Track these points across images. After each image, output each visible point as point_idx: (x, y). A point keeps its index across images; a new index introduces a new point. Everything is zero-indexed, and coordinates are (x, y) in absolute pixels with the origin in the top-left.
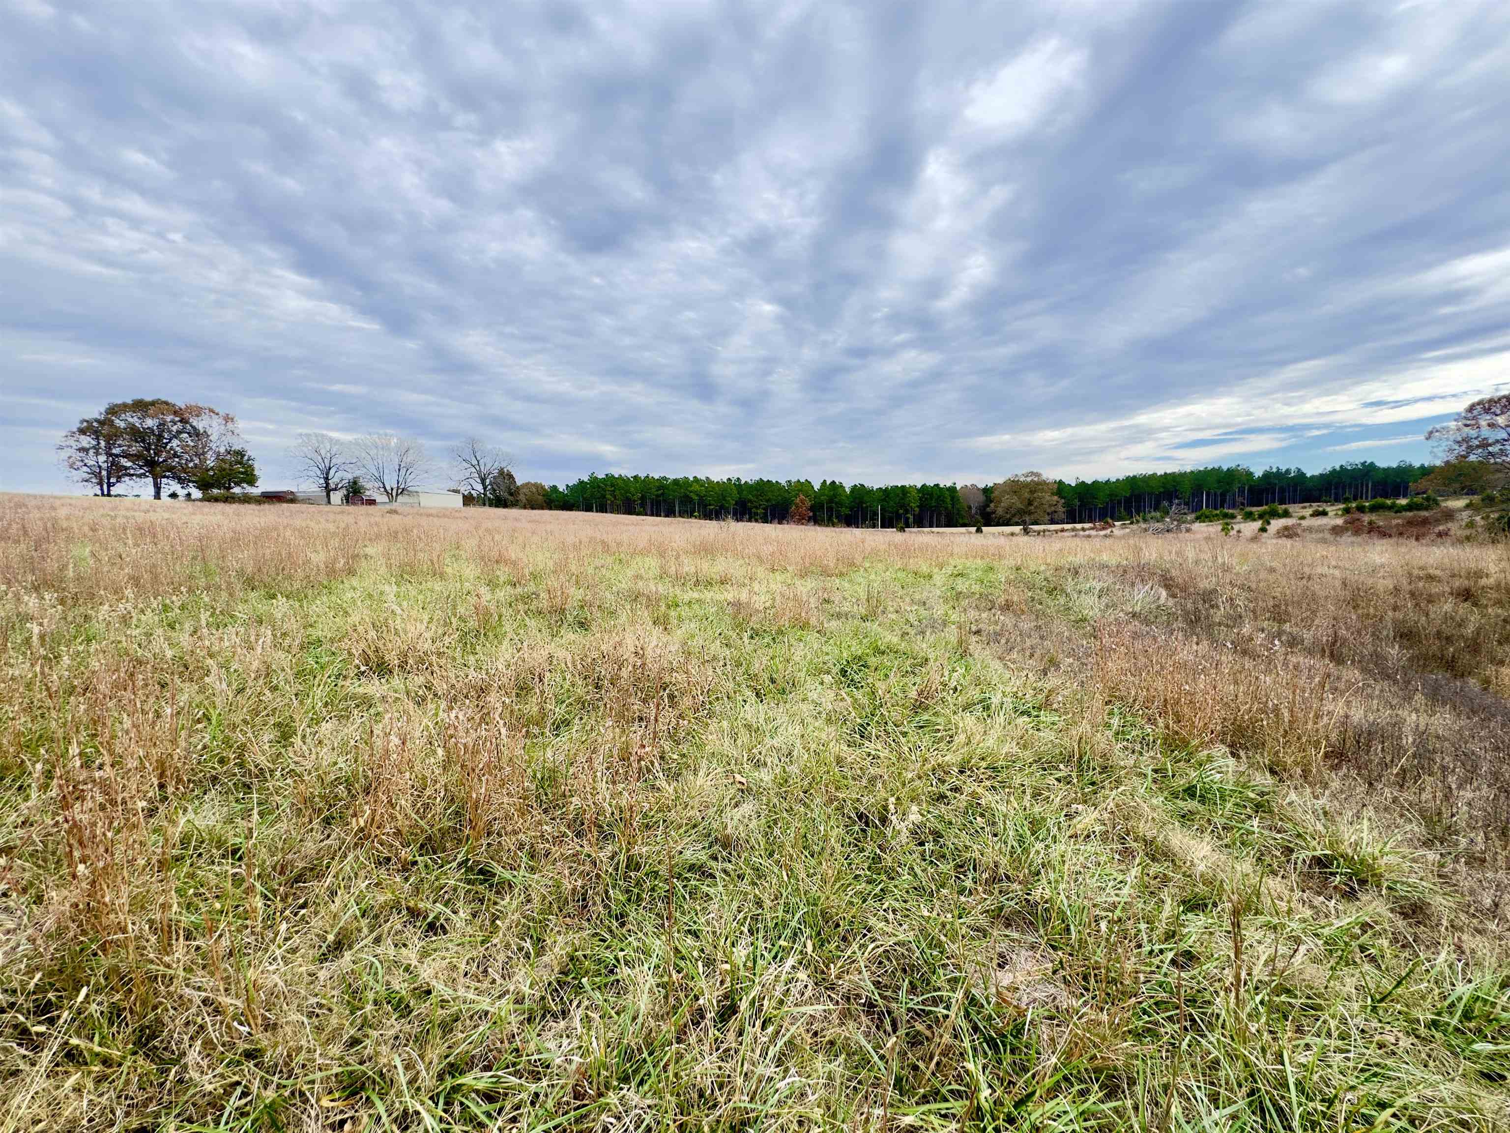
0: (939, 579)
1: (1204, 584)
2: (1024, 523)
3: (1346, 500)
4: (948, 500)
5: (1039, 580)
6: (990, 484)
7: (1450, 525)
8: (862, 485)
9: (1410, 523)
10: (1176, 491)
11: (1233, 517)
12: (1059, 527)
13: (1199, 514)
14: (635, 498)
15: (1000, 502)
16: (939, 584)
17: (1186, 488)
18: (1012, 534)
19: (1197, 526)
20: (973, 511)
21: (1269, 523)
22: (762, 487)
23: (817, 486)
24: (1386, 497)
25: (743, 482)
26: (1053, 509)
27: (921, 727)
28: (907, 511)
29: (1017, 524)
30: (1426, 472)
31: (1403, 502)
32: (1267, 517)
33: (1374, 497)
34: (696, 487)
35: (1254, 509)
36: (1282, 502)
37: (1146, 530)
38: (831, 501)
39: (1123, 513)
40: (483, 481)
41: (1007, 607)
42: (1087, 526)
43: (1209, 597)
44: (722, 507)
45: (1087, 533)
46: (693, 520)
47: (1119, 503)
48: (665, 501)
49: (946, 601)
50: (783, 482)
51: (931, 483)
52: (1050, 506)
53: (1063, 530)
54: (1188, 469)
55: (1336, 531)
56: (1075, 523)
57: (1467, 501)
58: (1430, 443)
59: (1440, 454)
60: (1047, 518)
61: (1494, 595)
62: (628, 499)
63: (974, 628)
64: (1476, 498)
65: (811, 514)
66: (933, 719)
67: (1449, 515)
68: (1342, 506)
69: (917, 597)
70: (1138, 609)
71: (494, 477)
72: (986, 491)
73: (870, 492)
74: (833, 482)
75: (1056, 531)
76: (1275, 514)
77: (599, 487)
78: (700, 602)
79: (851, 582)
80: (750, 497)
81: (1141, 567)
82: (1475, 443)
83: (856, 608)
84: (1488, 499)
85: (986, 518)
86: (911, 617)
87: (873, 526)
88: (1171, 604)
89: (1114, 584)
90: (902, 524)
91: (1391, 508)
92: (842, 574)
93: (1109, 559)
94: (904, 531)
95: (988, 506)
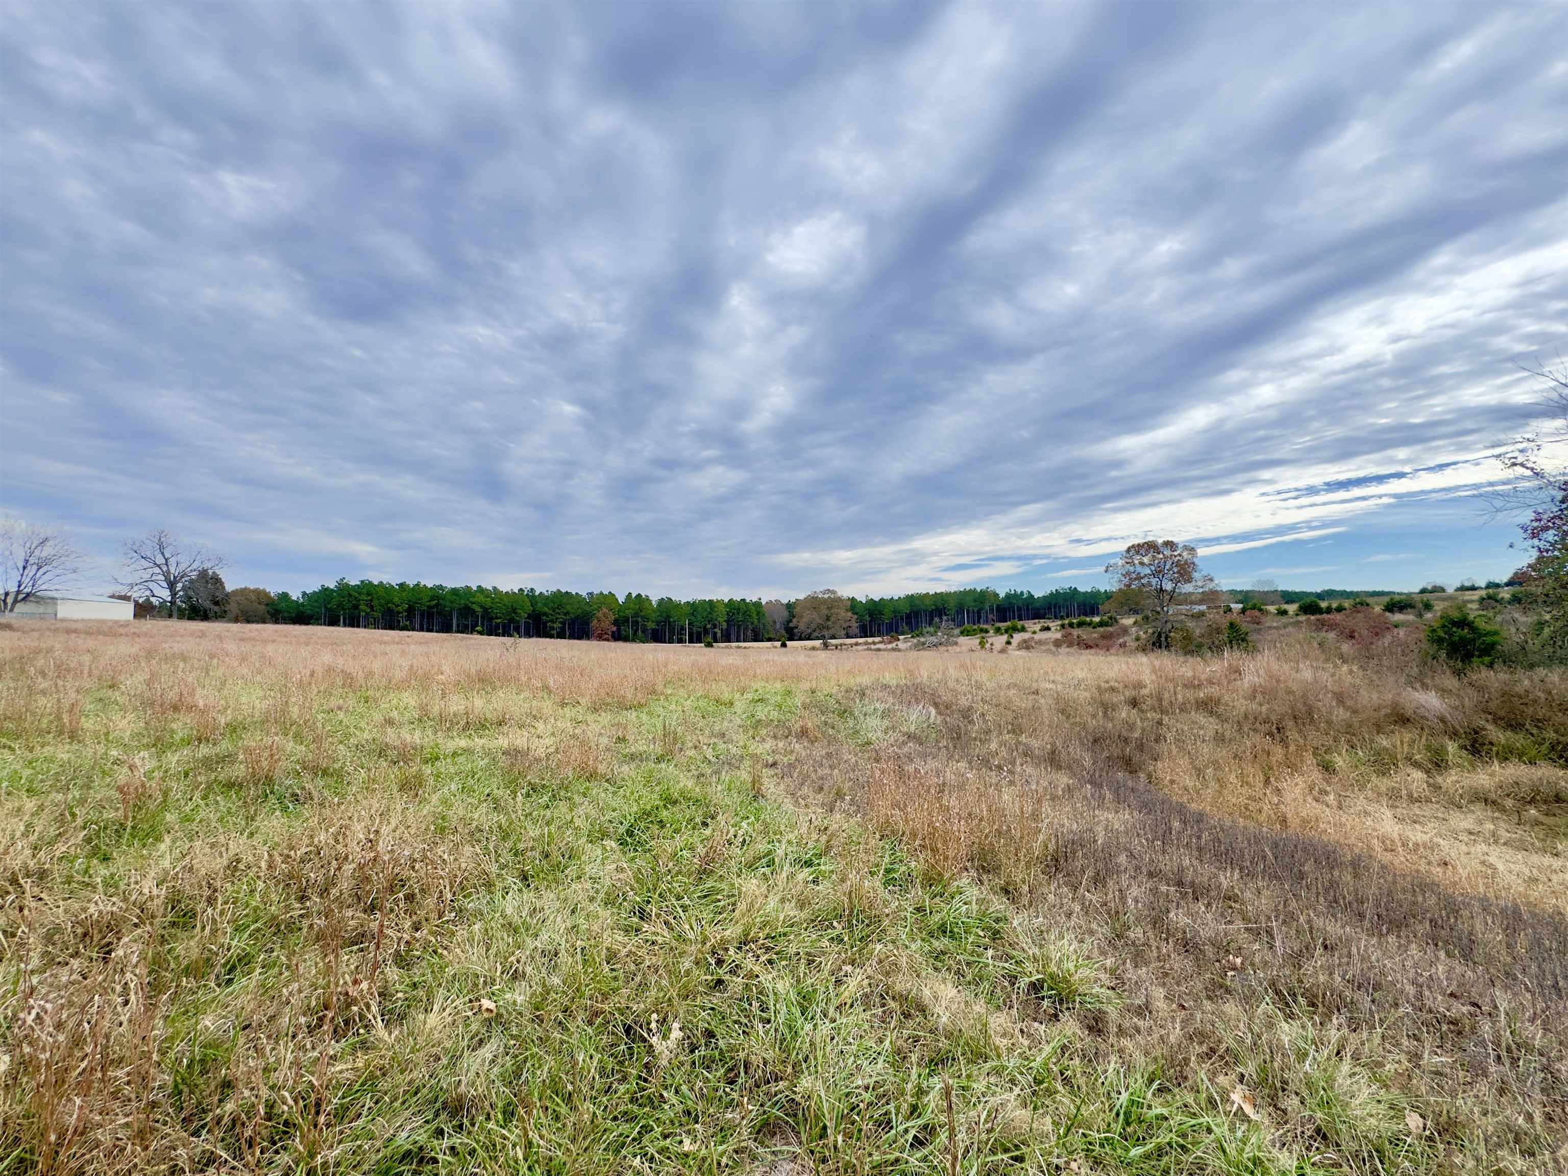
0: (739, 706)
1: (964, 702)
2: (823, 637)
3: (1062, 618)
4: (754, 615)
5: (831, 704)
6: (793, 600)
7: (1126, 638)
8: (670, 599)
9: (1103, 637)
10: (945, 608)
11: (987, 632)
12: (853, 641)
13: (962, 628)
14: (400, 609)
15: (802, 617)
16: (739, 711)
17: (952, 604)
18: (813, 648)
19: (962, 640)
20: (778, 625)
21: (1012, 637)
22: (560, 599)
23: (621, 599)
24: (1086, 615)
25: (537, 593)
26: (848, 624)
27: (705, 897)
28: (715, 626)
29: (817, 638)
30: (1108, 596)
31: (1097, 619)
32: (1010, 631)
33: (1079, 616)
34: (480, 598)
35: (1001, 625)
36: (1020, 619)
37: (923, 643)
38: (636, 615)
39: (906, 628)
40: (171, 585)
41: (804, 733)
42: (877, 639)
43: (966, 714)
44: (511, 622)
45: (878, 646)
46: (476, 636)
47: (902, 619)
48: (439, 613)
49: (746, 731)
50: (584, 593)
51: (737, 598)
52: (846, 621)
53: (857, 644)
54: (953, 589)
55: (1057, 644)
56: (867, 637)
57: (1134, 620)
58: (1108, 575)
59: (1115, 584)
60: (843, 632)
61: (1149, 702)
62: (390, 610)
63: (771, 760)
64: (1139, 617)
65: (615, 629)
66: (718, 885)
67: (1125, 630)
68: (1059, 622)
69: (717, 727)
70: (913, 728)
71: (191, 581)
72: (789, 606)
73: (678, 605)
74: (639, 595)
75: (852, 645)
76: (1015, 629)
77: (350, 595)
78: (468, 751)
79: (650, 714)
80: (546, 609)
81: (917, 687)
82: (1134, 576)
83: (652, 746)
84: (1146, 618)
85: (790, 633)
86: (709, 753)
87: (680, 641)
88: (938, 722)
89: (894, 704)
90: (710, 639)
91: (1090, 624)
92: (641, 705)
93: (891, 678)
94: (712, 646)
95: (791, 621)
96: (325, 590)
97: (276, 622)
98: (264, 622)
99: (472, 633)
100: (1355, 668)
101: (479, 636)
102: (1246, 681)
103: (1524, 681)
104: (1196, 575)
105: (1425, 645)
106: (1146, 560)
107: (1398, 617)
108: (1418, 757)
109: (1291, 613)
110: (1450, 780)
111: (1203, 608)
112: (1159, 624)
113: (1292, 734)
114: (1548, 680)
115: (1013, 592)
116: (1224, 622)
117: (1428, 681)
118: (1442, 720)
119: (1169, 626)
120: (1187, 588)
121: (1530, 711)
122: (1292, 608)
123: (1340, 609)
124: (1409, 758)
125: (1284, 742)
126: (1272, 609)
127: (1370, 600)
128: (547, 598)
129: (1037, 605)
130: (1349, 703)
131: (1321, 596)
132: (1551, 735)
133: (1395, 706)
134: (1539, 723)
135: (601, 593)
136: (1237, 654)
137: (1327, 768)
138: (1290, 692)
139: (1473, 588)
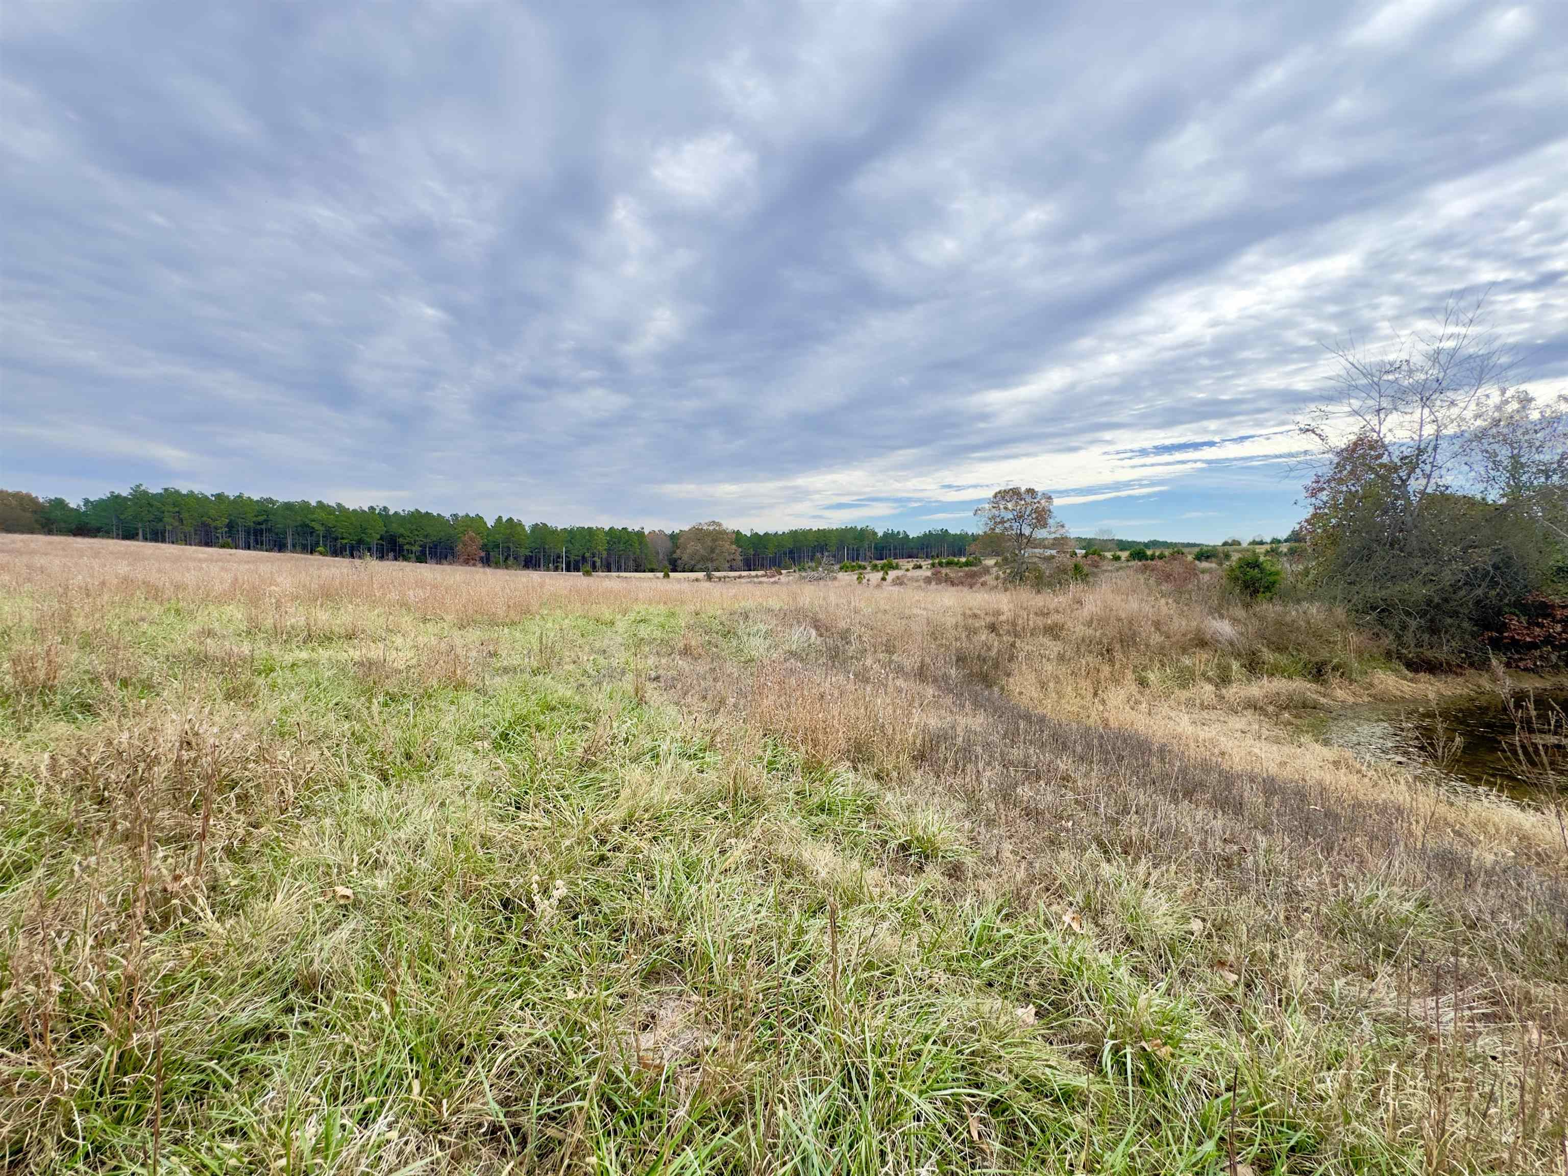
0: (621, 625)
1: (843, 625)
2: (707, 569)
4: (636, 544)
5: (715, 625)
6: (677, 531)
8: (545, 525)
10: (826, 544)
12: (737, 574)
13: (842, 564)
14: (218, 523)
15: (685, 548)
16: (621, 631)
17: (833, 541)
18: (697, 580)
19: (841, 575)
20: (661, 557)
22: (419, 519)
23: (490, 523)
24: (954, 556)
25: (391, 512)
26: (732, 557)
27: (587, 786)
28: (594, 555)
30: (975, 538)
31: (963, 560)
34: (323, 515)
35: (878, 562)
37: (804, 578)
38: (508, 540)
39: (789, 563)
41: (686, 651)
42: (760, 573)
43: (845, 636)
44: (360, 542)
45: (759, 579)
46: (316, 557)
47: (785, 554)
48: (268, 530)
49: (628, 648)
50: (447, 515)
51: (619, 526)
52: (730, 554)
53: (740, 577)
55: (928, 580)
56: (750, 570)
57: (995, 561)
58: (977, 518)
59: (981, 527)
60: (728, 565)
61: (1006, 627)
62: (204, 525)
63: (653, 674)
64: (1000, 559)
65: (483, 554)
66: (600, 776)
67: (987, 570)
69: (597, 645)
70: (794, 647)
72: (673, 537)
73: (554, 532)
74: (510, 520)
75: (735, 578)
76: (892, 567)
77: (151, 505)
78: (311, 664)
79: (524, 631)
80: (402, 531)
81: (798, 611)
82: (998, 520)
83: (527, 660)
84: (1005, 559)
85: (674, 566)
86: (589, 667)
87: (556, 569)
88: (818, 642)
89: (776, 625)
90: (589, 568)
91: (957, 564)
92: (513, 623)
93: (774, 603)
94: (590, 575)
95: (674, 552)
96: (116, 499)
97: (50, 532)
98: (32, 532)
99: (311, 553)
100: (1170, 601)
101: (321, 557)
102: (1086, 610)
103: (1293, 613)
104: (1051, 521)
105: (1224, 581)
106: (1010, 506)
107: (1205, 565)
108: (1210, 674)
109: (1123, 559)
110: (1232, 692)
111: (1054, 552)
112: (1016, 565)
113: (1118, 655)
114: (1309, 612)
115: (890, 532)
116: (1070, 563)
117: (1224, 612)
118: (1231, 644)
119: (1025, 566)
120: (1041, 534)
121: (1293, 637)
122: (1124, 555)
123: (1161, 557)
124: (1203, 675)
125: (1112, 661)
126: (1109, 555)
127: (1185, 550)
128: (404, 518)
129: (912, 545)
130: (1165, 629)
131: (1147, 545)
132: (1305, 656)
133: (1199, 630)
134: (1299, 647)
135: (467, 515)
136: (1081, 586)
137: (1143, 683)
138: (1119, 620)
139: (1262, 543)
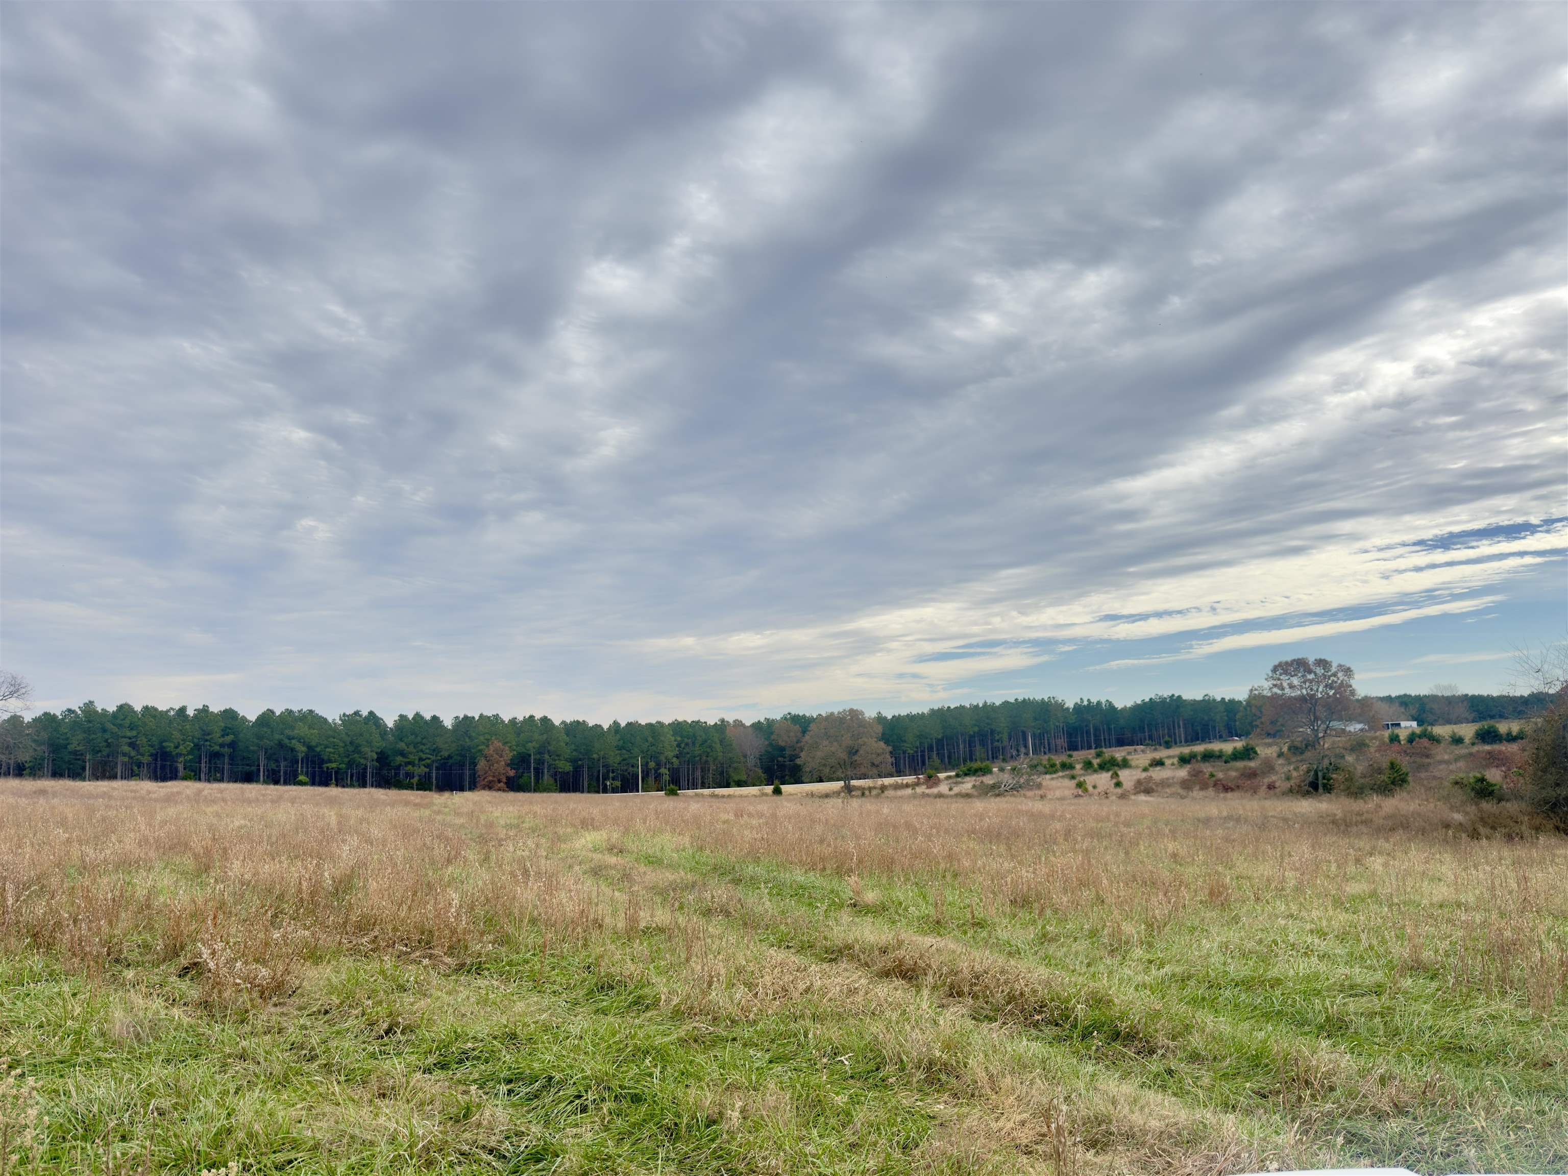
3: (1174, 746)
7: (1272, 776)
9: (1243, 775)
11: (1073, 766)
19: (1046, 779)
20: (754, 762)
21: (1117, 775)
29: (833, 779)
32: (1112, 766)
33: (1200, 741)
36: (1114, 747)
42: (913, 779)
44: (351, 765)
45: (916, 790)
53: (885, 787)
55: (1186, 785)
60: (872, 769)
65: (512, 774)
67: (1270, 766)
68: (1173, 752)
72: (763, 729)
74: (530, 717)
75: (881, 789)
76: (1116, 763)
90: (670, 785)
94: (676, 794)
106: (1295, 681)
109: (1467, 740)
112: (1315, 760)
115: (1086, 703)
119: (1327, 763)
